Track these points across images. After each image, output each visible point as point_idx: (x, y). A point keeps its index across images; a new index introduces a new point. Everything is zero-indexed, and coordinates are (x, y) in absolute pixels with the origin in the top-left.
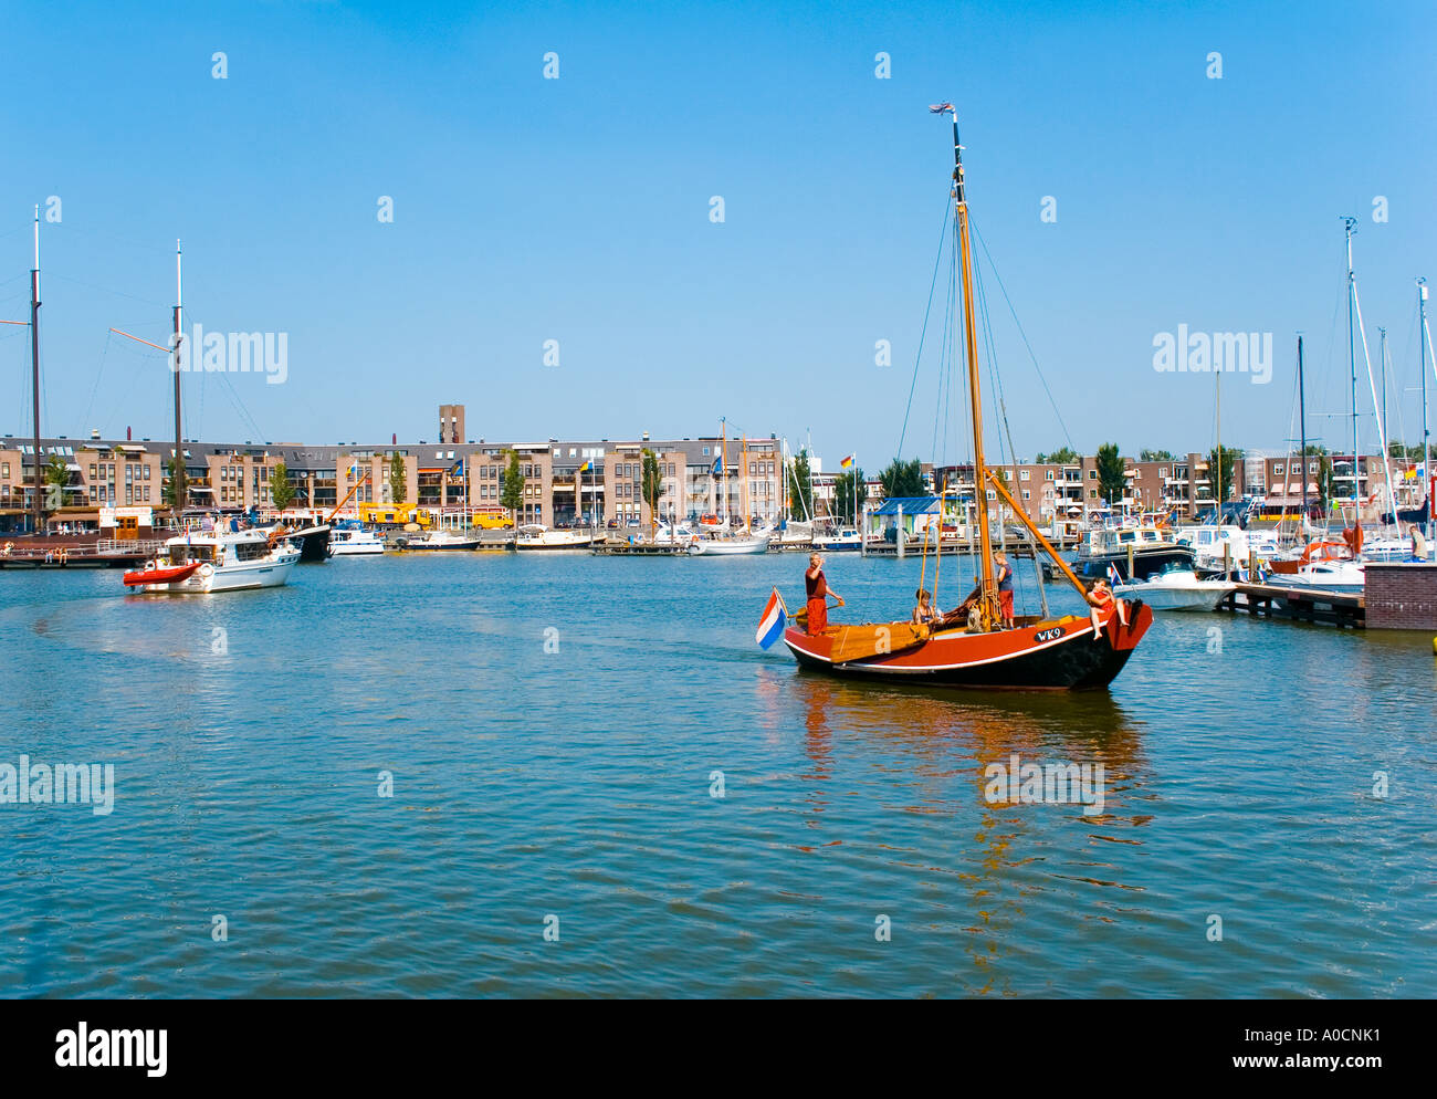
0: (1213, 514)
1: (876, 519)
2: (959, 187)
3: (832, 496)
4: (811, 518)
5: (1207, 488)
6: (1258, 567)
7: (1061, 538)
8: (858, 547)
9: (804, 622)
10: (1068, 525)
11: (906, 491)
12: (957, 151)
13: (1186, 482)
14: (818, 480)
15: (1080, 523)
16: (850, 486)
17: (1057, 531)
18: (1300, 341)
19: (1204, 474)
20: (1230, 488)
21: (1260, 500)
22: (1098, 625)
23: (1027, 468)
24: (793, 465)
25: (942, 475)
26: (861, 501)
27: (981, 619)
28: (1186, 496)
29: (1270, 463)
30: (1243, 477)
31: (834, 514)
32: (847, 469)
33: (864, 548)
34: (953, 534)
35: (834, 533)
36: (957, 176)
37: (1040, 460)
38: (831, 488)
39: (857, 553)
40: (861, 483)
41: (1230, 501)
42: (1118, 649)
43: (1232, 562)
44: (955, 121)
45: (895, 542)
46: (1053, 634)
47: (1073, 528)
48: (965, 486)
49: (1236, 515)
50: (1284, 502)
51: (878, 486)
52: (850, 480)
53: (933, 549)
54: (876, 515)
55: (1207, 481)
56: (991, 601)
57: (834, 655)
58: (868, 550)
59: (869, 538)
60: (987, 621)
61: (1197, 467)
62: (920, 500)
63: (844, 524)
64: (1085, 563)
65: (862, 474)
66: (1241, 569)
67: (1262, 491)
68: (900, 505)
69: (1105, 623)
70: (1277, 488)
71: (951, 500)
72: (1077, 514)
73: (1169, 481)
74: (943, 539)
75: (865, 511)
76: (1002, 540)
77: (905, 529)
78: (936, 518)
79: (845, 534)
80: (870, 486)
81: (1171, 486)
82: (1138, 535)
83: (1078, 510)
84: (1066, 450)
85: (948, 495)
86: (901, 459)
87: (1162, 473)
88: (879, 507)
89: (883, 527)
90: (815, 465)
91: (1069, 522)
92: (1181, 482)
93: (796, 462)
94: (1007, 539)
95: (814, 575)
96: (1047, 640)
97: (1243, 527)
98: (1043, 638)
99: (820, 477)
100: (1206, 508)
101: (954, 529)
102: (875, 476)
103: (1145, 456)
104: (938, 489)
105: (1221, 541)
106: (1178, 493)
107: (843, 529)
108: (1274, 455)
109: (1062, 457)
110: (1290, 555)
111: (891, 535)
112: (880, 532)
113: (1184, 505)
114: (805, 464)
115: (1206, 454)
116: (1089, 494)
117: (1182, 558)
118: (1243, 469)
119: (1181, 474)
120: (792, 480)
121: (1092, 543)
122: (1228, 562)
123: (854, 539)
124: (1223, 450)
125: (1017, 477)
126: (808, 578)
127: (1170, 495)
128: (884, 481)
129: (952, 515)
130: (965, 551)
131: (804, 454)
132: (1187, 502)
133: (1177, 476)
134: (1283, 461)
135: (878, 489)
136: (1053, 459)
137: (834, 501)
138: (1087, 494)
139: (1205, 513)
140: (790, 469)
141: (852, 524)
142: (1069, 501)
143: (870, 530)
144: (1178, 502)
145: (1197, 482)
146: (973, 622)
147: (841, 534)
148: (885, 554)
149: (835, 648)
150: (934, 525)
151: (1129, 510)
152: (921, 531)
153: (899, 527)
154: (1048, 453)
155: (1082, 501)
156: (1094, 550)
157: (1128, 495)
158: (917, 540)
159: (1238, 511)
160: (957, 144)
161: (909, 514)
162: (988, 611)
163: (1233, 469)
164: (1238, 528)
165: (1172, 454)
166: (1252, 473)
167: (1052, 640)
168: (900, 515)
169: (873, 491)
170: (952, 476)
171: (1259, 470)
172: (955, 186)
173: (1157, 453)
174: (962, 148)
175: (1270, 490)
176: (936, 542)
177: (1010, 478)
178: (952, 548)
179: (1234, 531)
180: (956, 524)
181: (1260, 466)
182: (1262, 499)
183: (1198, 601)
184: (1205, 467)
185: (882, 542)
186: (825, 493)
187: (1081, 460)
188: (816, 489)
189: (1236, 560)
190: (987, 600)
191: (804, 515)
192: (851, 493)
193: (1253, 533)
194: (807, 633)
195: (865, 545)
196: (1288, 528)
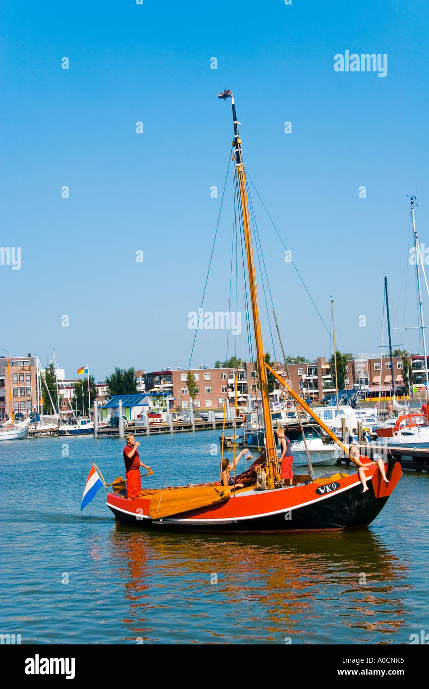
0: (334, 398)
1: (104, 411)
2: (237, 153)
3: (73, 395)
4: (57, 412)
5: (330, 381)
6: (364, 434)
7: (233, 419)
8: (91, 431)
9: (122, 489)
10: (238, 410)
11: (125, 391)
12: (235, 125)
13: (316, 377)
14: (62, 385)
15: (246, 408)
16: (86, 388)
17: (230, 414)
18: (386, 279)
19: (328, 372)
20: (345, 380)
21: (365, 388)
22: (365, 479)
23: (208, 371)
24: (44, 376)
25: (150, 380)
26: (93, 399)
27: (267, 479)
28: (316, 387)
29: (371, 362)
30: (354, 373)
31: (74, 409)
32: (82, 376)
33: (96, 432)
34: (158, 420)
35: (74, 423)
36: (236, 144)
37: (217, 366)
38: (72, 390)
39: (91, 436)
40: (93, 386)
41: (346, 389)
42: (380, 496)
43: (347, 431)
44: (233, 103)
45: (117, 426)
46: (331, 488)
47: (241, 412)
48: (165, 386)
49: (349, 400)
50: (380, 389)
51: (105, 387)
52: (85, 384)
53: (145, 430)
54: (104, 408)
55: (330, 376)
56: (274, 465)
57: (152, 513)
58: (99, 433)
59: (99, 425)
60: (271, 481)
61: (323, 367)
62: (135, 396)
63: (81, 415)
64: (249, 435)
65: (93, 379)
66: (353, 435)
67: (367, 382)
68: (120, 401)
69: (370, 478)
70: (377, 379)
71: (157, 396)
72: (244, 402)
73: (304, 377)
74: (151, 423)
75: (96, 405)
76: (193, 422)
77: (124, 418)
78: (146, 408)
79: (83, 423)
80: (100, 388)
81: (306, 380)
82: (283, 414)
83: (245, 400)
84: (235, 358)
85: (155, 392)
86: (121, 368)
87: (300, 372)
88: (106, 402)
89: (109, 416)
90: (60, 374)
91: (238, 408)
92: (312, 378)
93: (46, 373)
94: (196, 421)
95: (130, 455)
96: (326, 493)
97: (354, 406)
98: (323, 491)
99: (63, 383)
100: (331, 395)
101: (159, 416)
102: (103, 380)
103: (289, 361)
104: (147, 389)
105: (339, 416)
106: (311, 385)
107: (81, 419)
108: (373, 357)
109: (233, 363)
110: (385, 425)
111: (115, 422)
112: (107, 419)
113: (315, 393)
114: (52, 374)
115: (328, 358)
116: (251, 388)
117: (314, 430)
118: (353, 367)
119: (313, 372)
120: (43, 385)
121: (252, 421)
122: (344, 431)
123: (89, 426)
124: (338, 354)
125: (201, 377)
126: (125, 457)
127: (306, 386)
128: (109, 383)
129: (158, 406)
130: (167, 431)
131: (52, 366)
132: (317, 391)
133: (310, 374)
134: (378, 361)
135: (105, 390)
136: (226, 365)
137: (74, 399)
138: (250, 388)
139: (329, 398)
140: (42, 378)
141: (88, 415)
142: (238, 394)
143: (99, 420)
144: (311, 391)
145: (324, 377)
146: (261, 481)
147: (79, 423)
148: (111, 435)
149: (152, 508)
150: (145, 414)
151: (278, 398)
152: (136, 417)
153: (121, 416)
154: (223, 361)
155: (246, 393)
156: (254, 426)
157: (277, 388)
158: (133, 424)
159: (350, 396)
160: (235, 119)
161: (128, 406)
162: (272, 472)
163: (347, 368)
164: (350, 408)
165: (306, 359)
166: (359, 370)
167: (330, 492)
168: (121, 408)
169: (102, 391)
170: (157, 378)
171: (364, 367)
172: (235, 151)
173: (296, 358)
174: (239, 123)
175: (371, 381)
176: (147, 425)
177: (197, 379)
178: (158, 430)
179: (348, 409)
180: (161, 412)
181: (364, 365)
182: (367, 387)
183: (326, 458)
184: (328, 367)
185: (110, 427)
186: (68, 394)
187: (245, 364)
188: (61, 392)
189: (350, 429)
190: (271, 464)
191: (53, 410)
192: (86, 393)
193: (361, 410)
194: (126, 497)
195: (96, 429)
196: (383, 406)
